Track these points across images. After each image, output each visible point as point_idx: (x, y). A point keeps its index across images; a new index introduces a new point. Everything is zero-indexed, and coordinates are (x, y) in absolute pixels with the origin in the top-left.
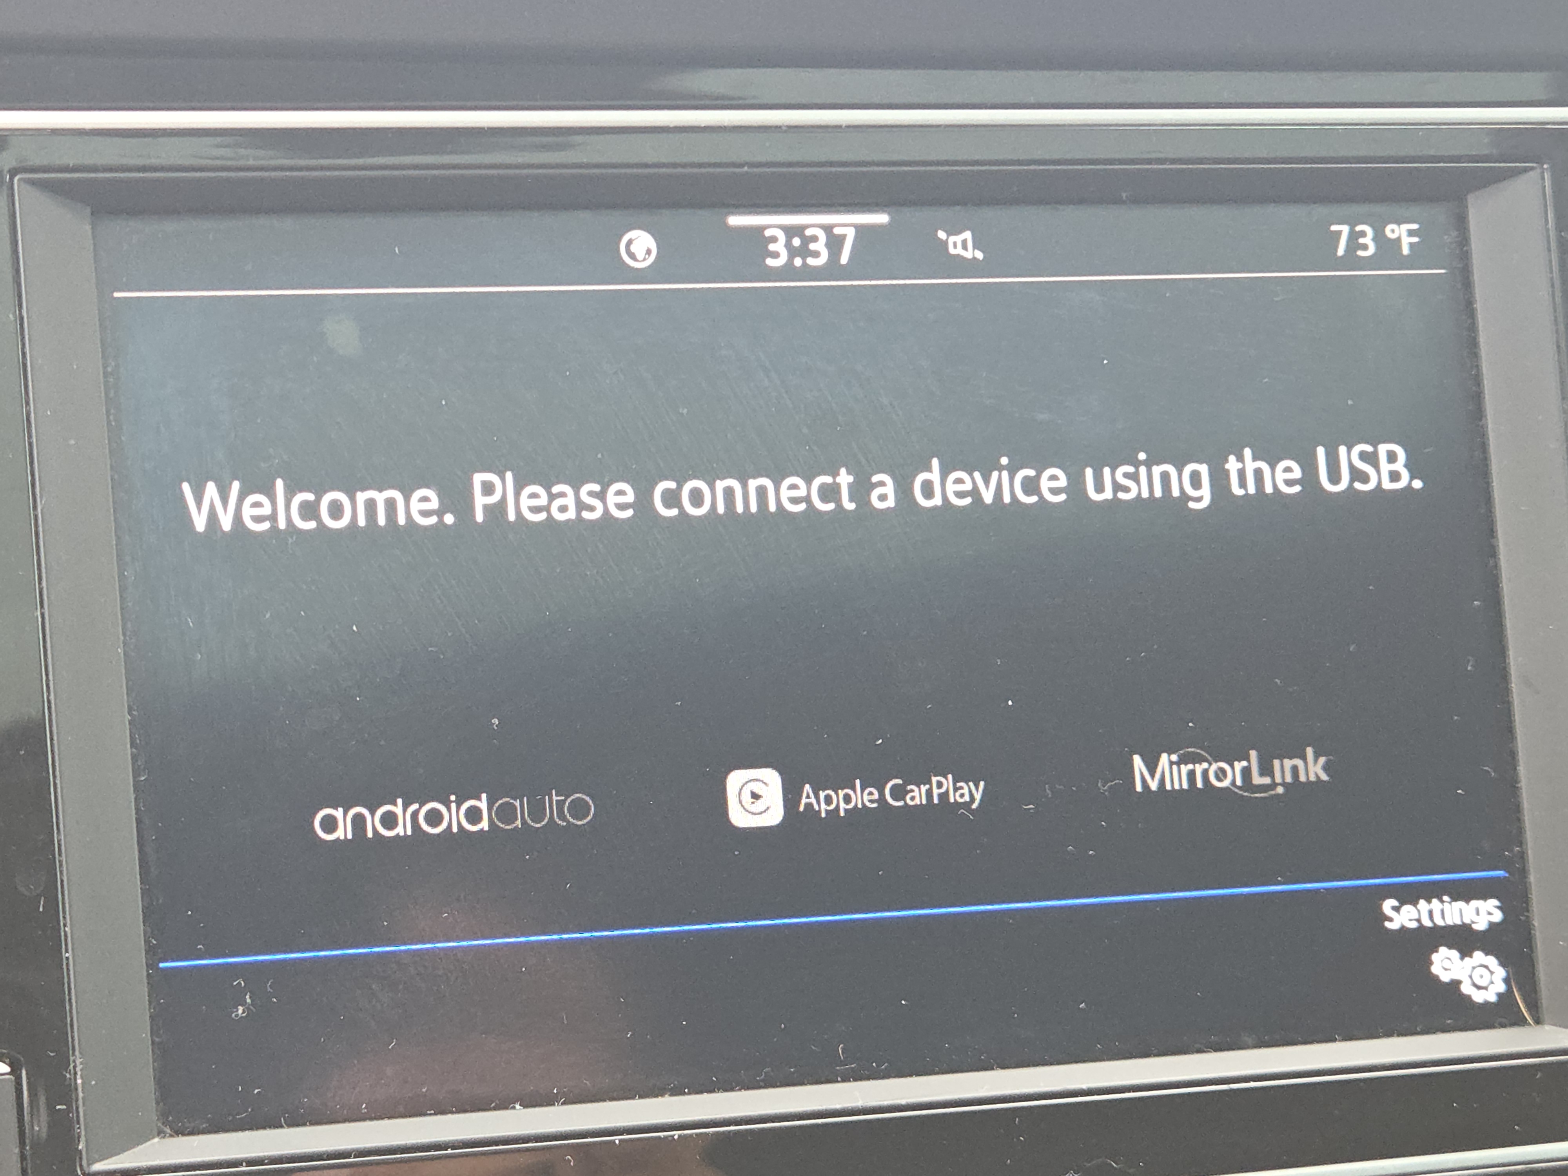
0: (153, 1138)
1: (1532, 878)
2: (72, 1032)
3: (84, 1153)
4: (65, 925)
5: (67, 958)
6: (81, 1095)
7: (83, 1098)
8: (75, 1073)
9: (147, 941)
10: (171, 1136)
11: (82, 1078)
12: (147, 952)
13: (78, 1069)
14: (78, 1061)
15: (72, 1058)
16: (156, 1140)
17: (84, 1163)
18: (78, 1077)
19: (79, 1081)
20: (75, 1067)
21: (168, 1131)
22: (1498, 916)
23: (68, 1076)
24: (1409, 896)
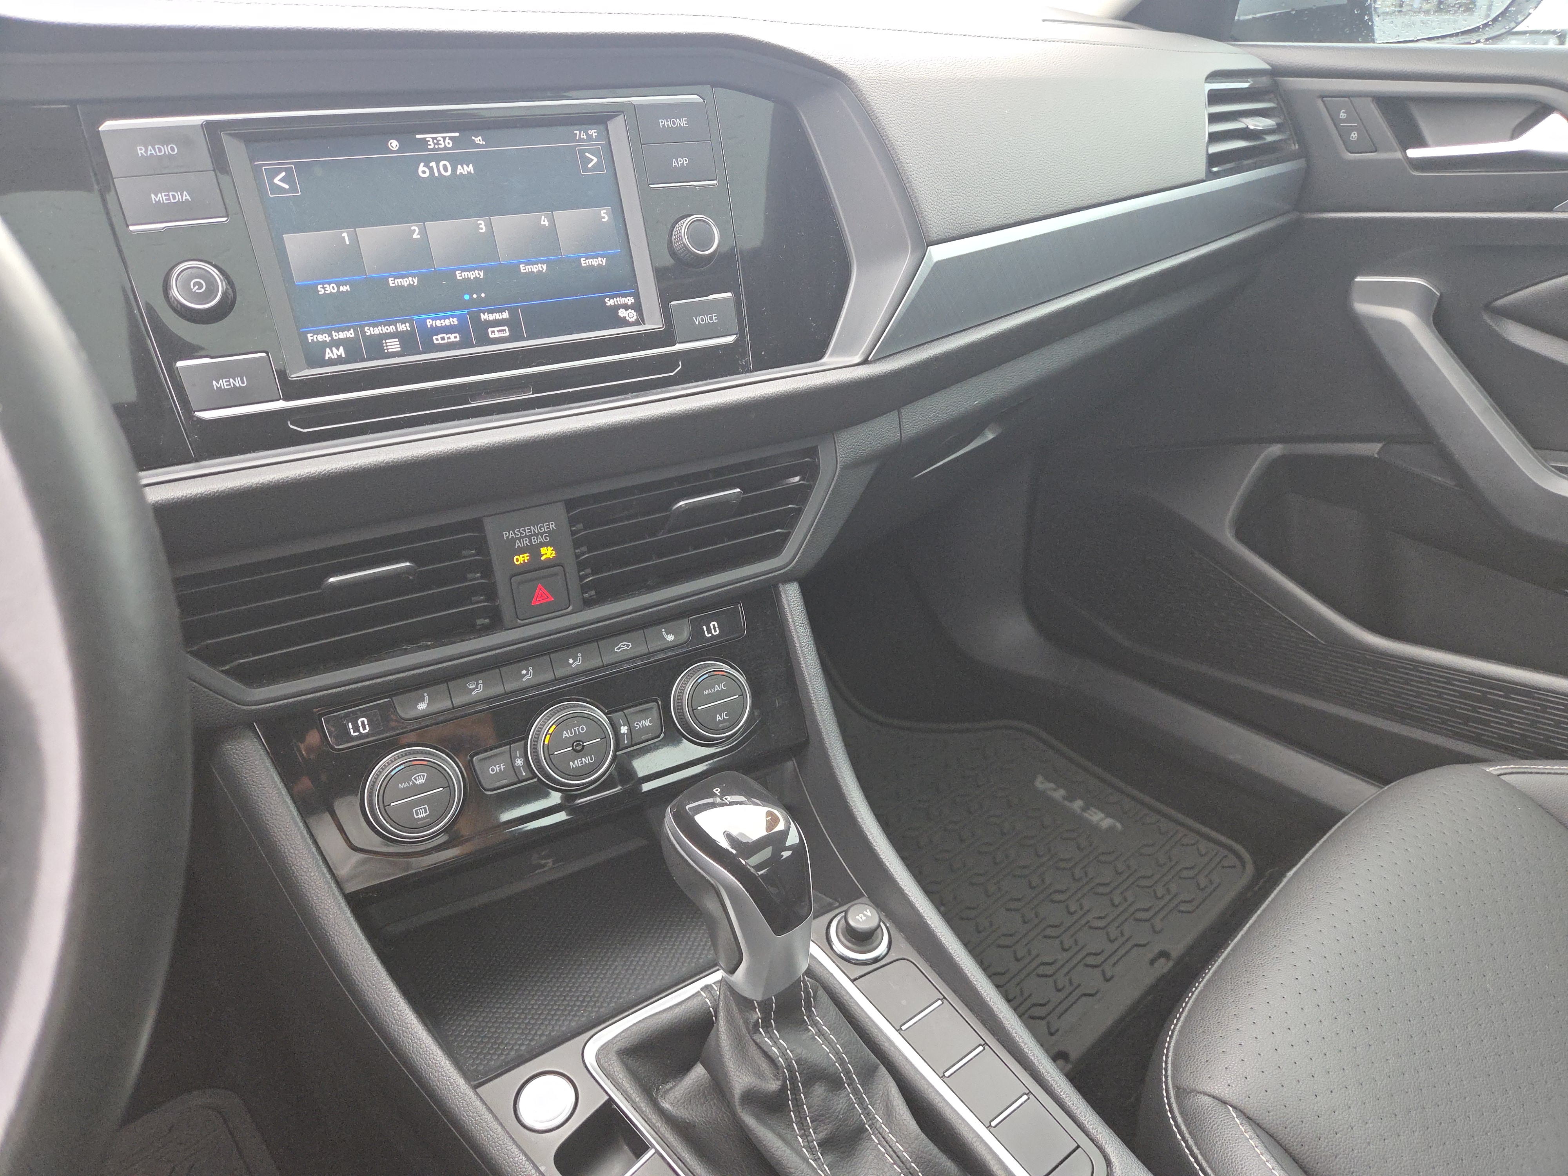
22: (633, 301)
24: (611, 297)
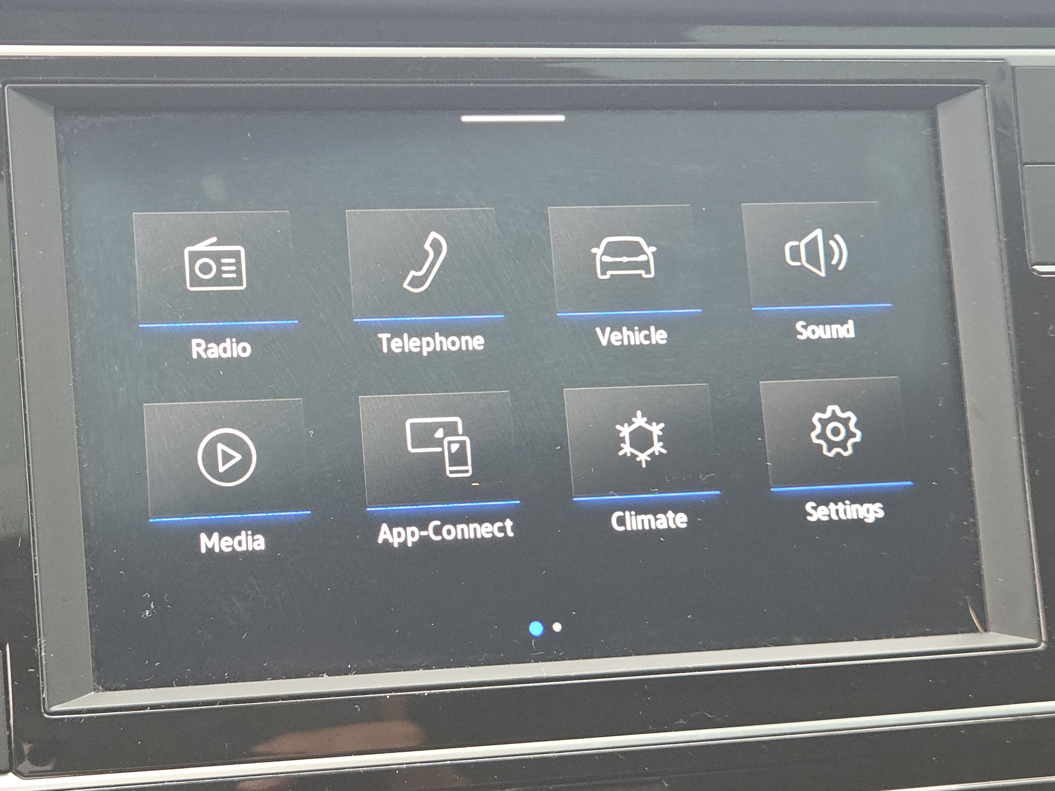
0: (91, 692)
1: (981, 538)
2: (39, 623)
3: (46, 699)
4: (35, 556)
5: (36, 576)
6: (44, 662)
7: (46, 665)
8: (41, 649)
9: (87, 568)
10: (103, 691)
11: (45, 651)
12: (87, 575)
13: (43, 647)
14: (42, 641)
15: (39, 640)
16: (93, 693)
17: (46, 706)
18: (43, 651)
19: (43, 654)
20: (40, 645)
21: (101, 688)
23: (36, 650)
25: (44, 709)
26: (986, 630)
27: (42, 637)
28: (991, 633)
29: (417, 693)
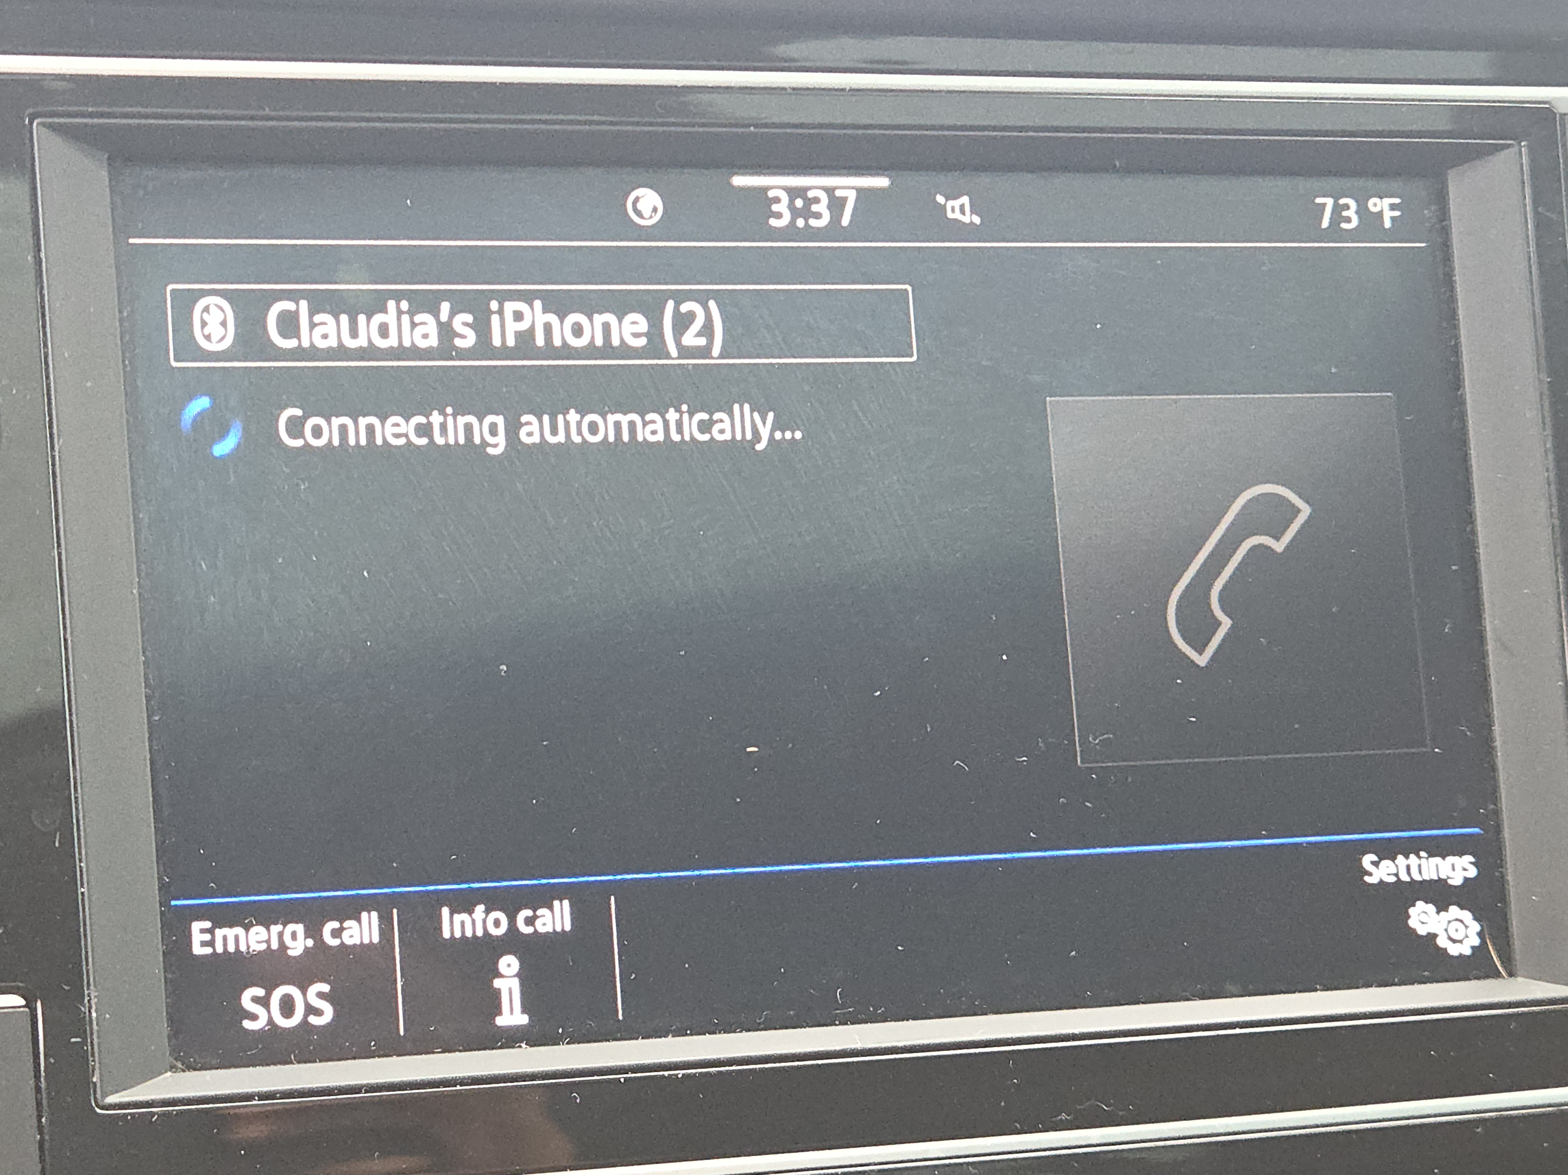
0: (166, 1072)
1: (1506, 834)
2: (87, 965)
3: (98, 1085)
4: (80, 861)
5: (83, 893)
6: (95, 1027)
7: (98, 1031)
8: (90, 1008)
9: (160, 879)
10: (184, 1071)
11: (96, 1011)
12: (160, 889)
13: (93, 1002)
14: (92, 994)
15: (86, 992)
16: (169, 1074)
17: (99, 1096)
18: (93, 1011)
19: (94, 1015)
20: (89, 1001)
21: (179, 1065)
22: (1473, 872)
23: (83, 1009)
24: (1387, 851)
25: (95, 1098)
26: (1511, 974)
27: (92, 987)
28: (1520, 979)
29: (666, 1073)
